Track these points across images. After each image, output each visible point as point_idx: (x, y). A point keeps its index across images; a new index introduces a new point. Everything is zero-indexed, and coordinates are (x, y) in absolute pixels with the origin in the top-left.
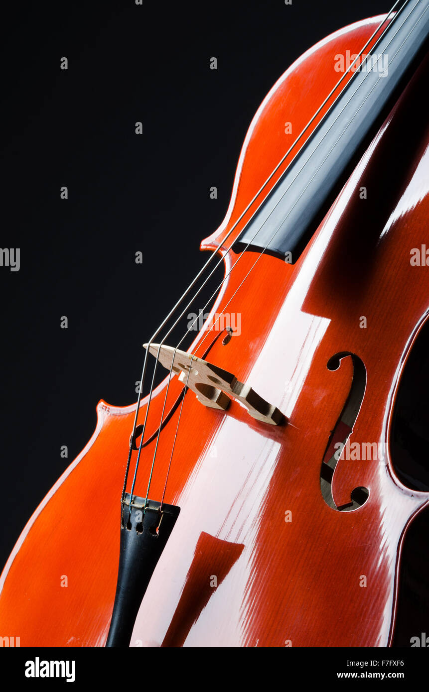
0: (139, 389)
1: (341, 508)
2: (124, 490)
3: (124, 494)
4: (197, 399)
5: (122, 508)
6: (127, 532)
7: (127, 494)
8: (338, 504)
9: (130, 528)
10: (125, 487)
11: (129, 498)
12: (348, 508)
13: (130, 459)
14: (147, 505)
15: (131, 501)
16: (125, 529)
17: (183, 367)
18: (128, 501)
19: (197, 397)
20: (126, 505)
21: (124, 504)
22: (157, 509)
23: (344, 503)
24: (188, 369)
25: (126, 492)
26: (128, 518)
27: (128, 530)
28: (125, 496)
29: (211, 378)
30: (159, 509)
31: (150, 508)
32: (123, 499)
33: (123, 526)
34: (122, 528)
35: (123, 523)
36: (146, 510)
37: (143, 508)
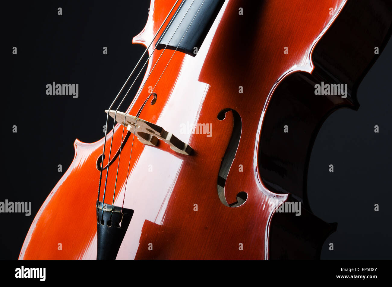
0: (105, 130)
1: (231, 205)
2: (98, 200)
3: (98, 203)
4: (138, 140)
5: (97, 211)
6: (101, 226)
7: (100, 203)
8: (229, 203)
9: (103, 223)
10: (99, 199)
11: (101, 206)
12: (235, 205)
13: (100, 182)
14: (113, 210)
15: (103, 207)
16: (100, 224)
17: (130, 123)
18: (101, 208)
19: (138, 138)
20: (100, 209)
21: (98, 209)
22: (120, 212)
23: (232, 202)
24: (134, 124)
25: (99, 202)
26: (102, 217)
27: (102, 225)
28: (99, 204)
29: (147, 129)
30: (121, 212)
31: (115, 211)
32: (98, 206)
33: (99, 222)
34: (98, 223)
35: (98, 220)
36: (113, 213)
37: (111, 211)
